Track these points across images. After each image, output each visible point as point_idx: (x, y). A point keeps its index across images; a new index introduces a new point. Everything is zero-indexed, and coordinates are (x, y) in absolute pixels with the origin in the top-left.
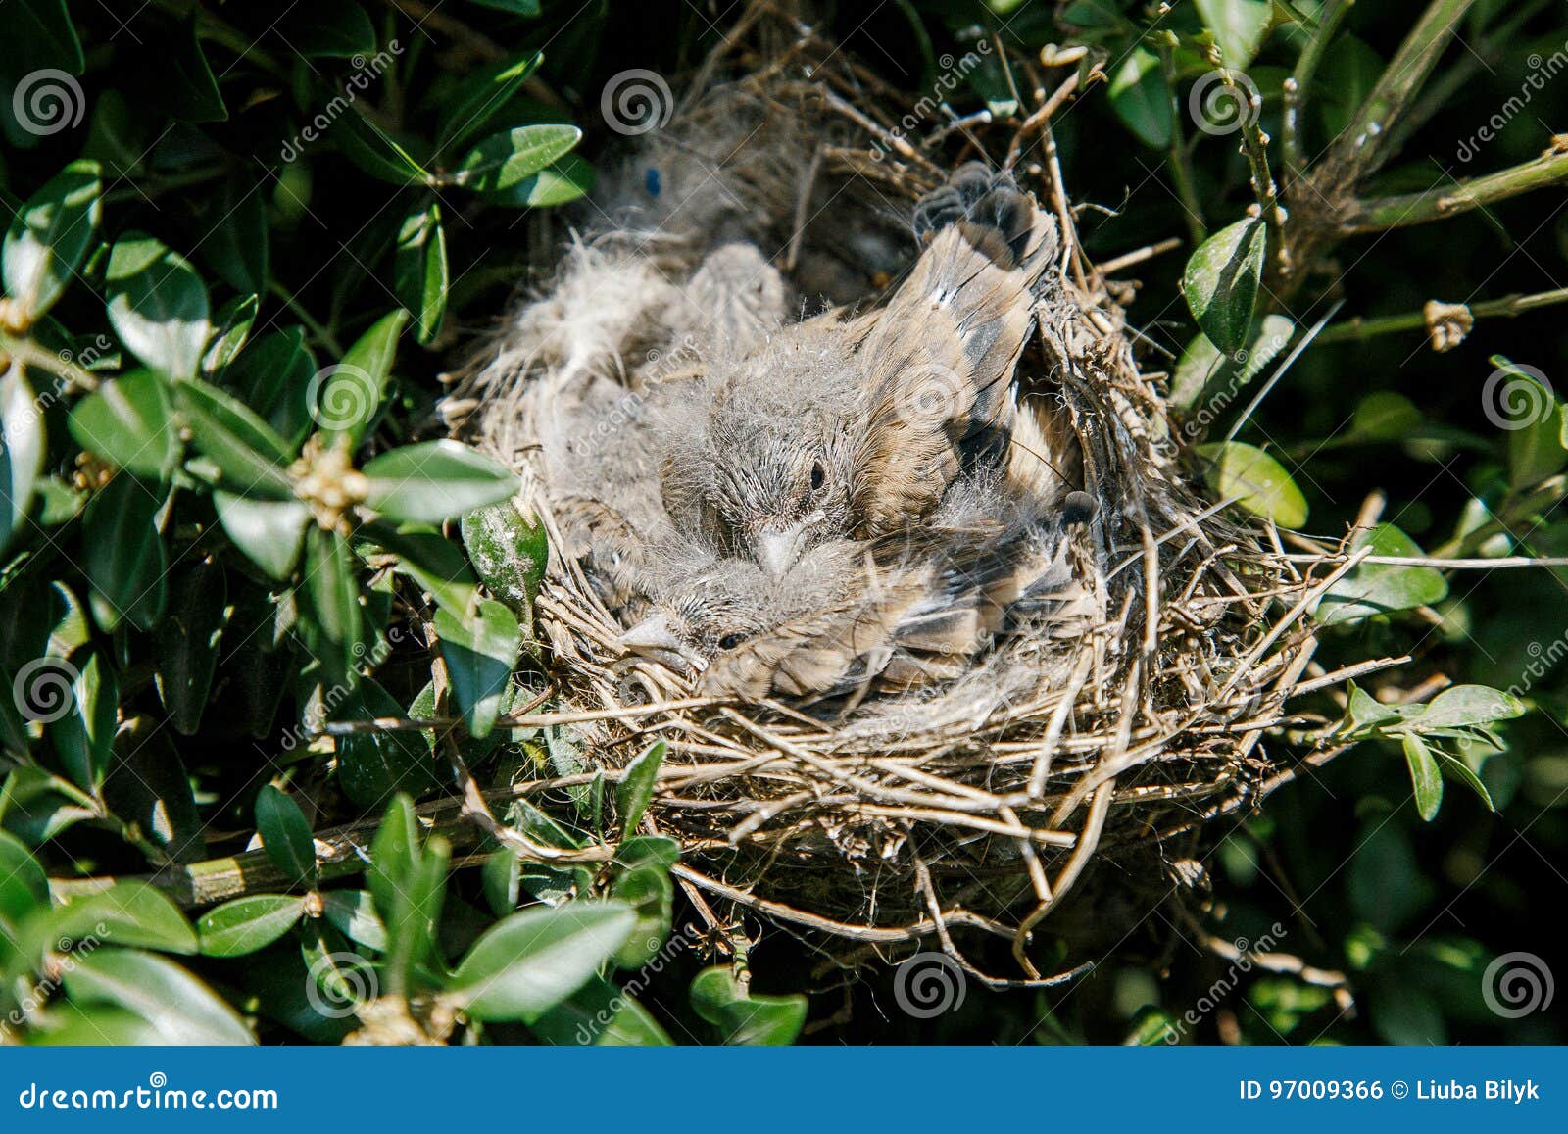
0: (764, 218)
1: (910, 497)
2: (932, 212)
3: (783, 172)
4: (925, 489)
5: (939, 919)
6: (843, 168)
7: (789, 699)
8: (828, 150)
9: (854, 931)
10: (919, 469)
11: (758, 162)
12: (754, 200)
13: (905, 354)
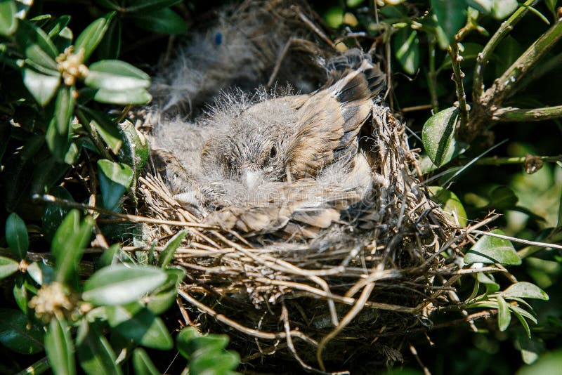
0: (262, 65)
1: (308, 166)
2: (336, 64)
3: (273, 46)
4: (316, 164)
5: (288, 333)
6: (300, 48)
7: (242, 232)
8: (295, 39)
9: (250, 332)
10: (315, 155)
11: (264, 40)
12: (259, 57)
13: (317, 111)
